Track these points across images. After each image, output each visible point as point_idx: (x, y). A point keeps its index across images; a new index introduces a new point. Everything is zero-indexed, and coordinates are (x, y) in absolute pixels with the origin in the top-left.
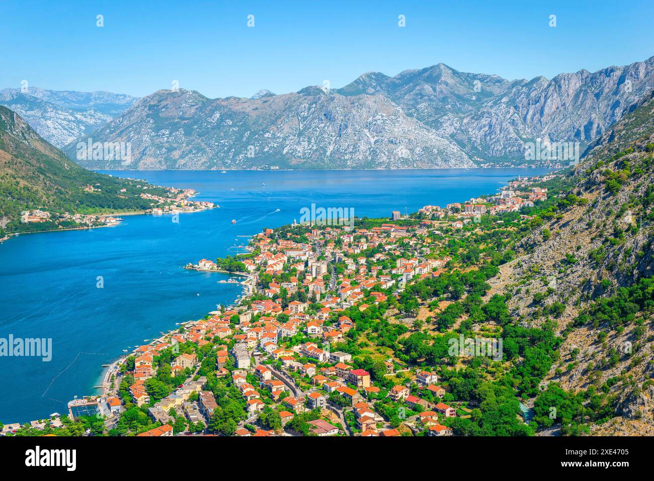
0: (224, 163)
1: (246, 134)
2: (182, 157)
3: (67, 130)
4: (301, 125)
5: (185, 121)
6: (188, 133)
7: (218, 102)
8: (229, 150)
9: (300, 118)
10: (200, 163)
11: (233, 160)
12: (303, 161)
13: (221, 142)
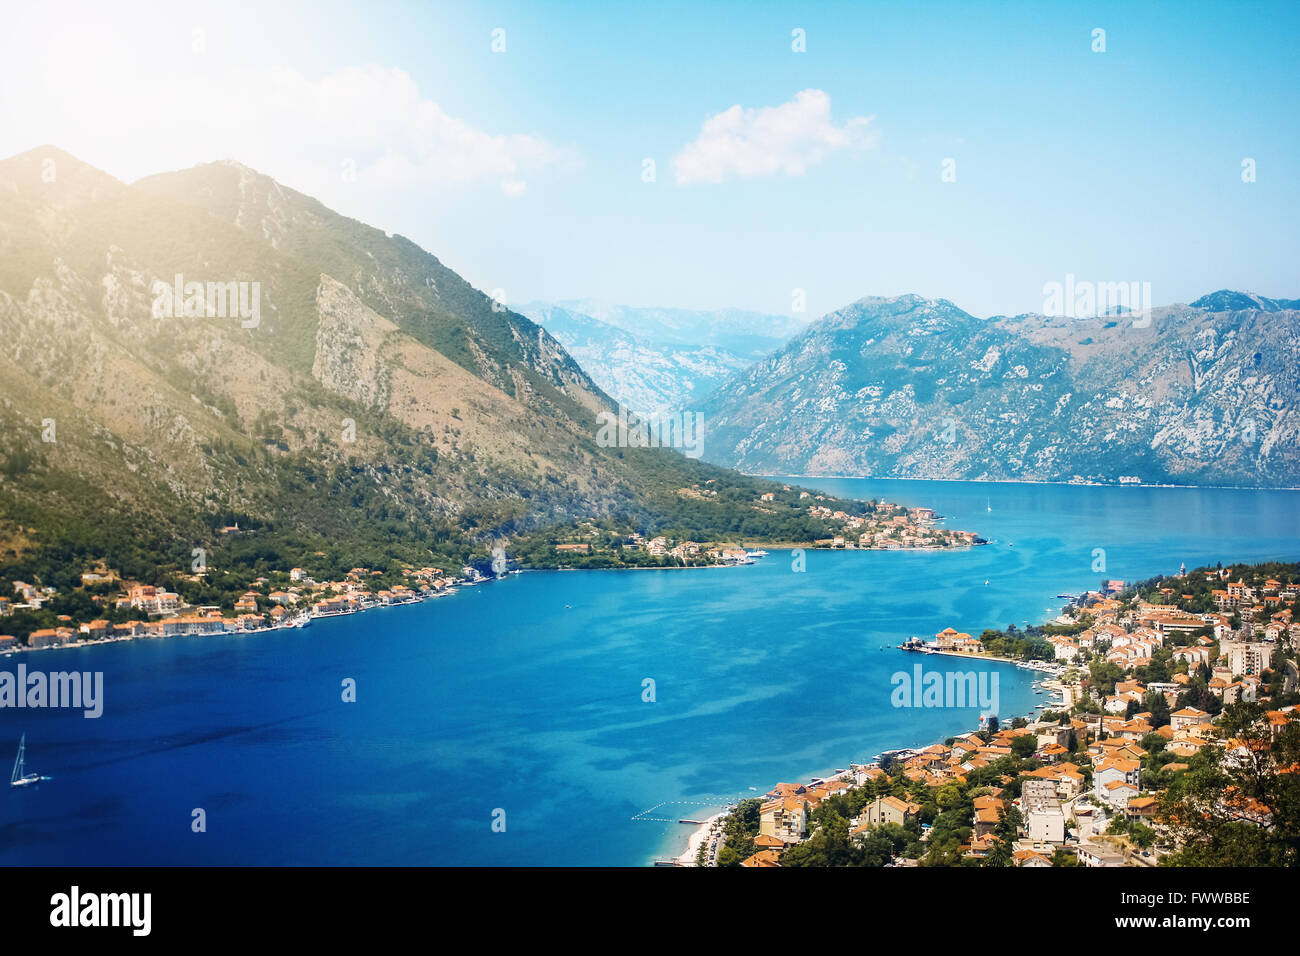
0: (1007, 467)
1: (1061, 400)
2: (907, 450)
3: (656, 389)
4: (1199, 381)
5: (918, 369)
6: (924, 395)
7: (998, 325)
8: (1018, 438)
9: (1195, 364)
10: (949, 464)
11: (1029, 461)
12: (1200, 465)
13: (1002, 416)
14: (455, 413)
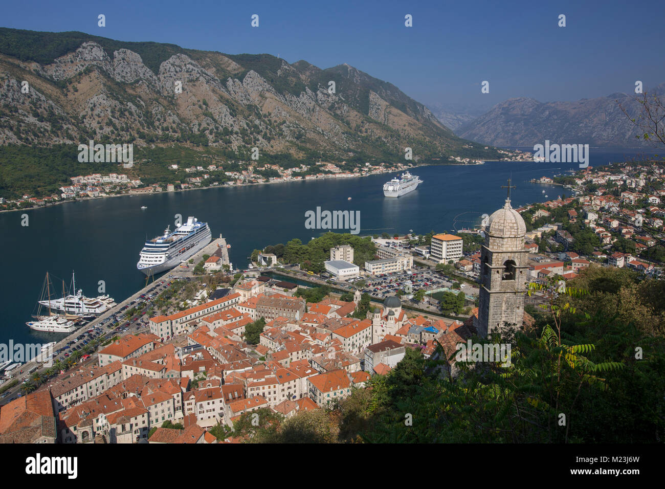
1: (566, 125)
2: (521, 139)
4: (608, 118)
5: (525, 117)
6: (526, 124)
7: (548, 105)
9: (607, 114)
12: (606, 142)
14: (405, 126)
